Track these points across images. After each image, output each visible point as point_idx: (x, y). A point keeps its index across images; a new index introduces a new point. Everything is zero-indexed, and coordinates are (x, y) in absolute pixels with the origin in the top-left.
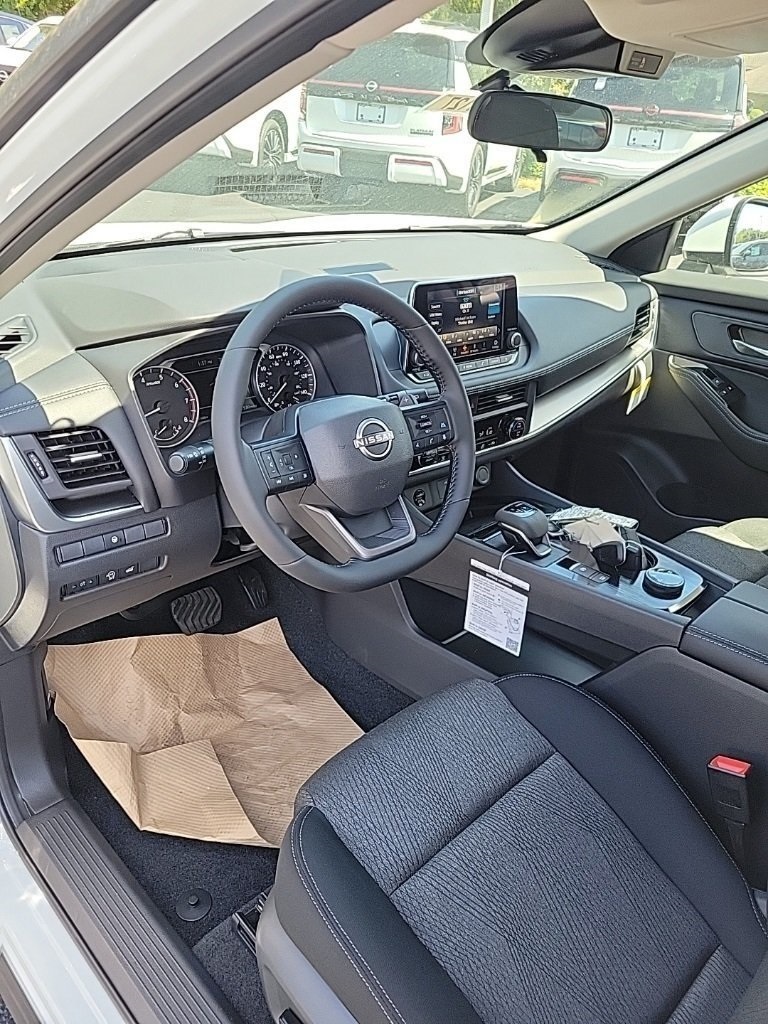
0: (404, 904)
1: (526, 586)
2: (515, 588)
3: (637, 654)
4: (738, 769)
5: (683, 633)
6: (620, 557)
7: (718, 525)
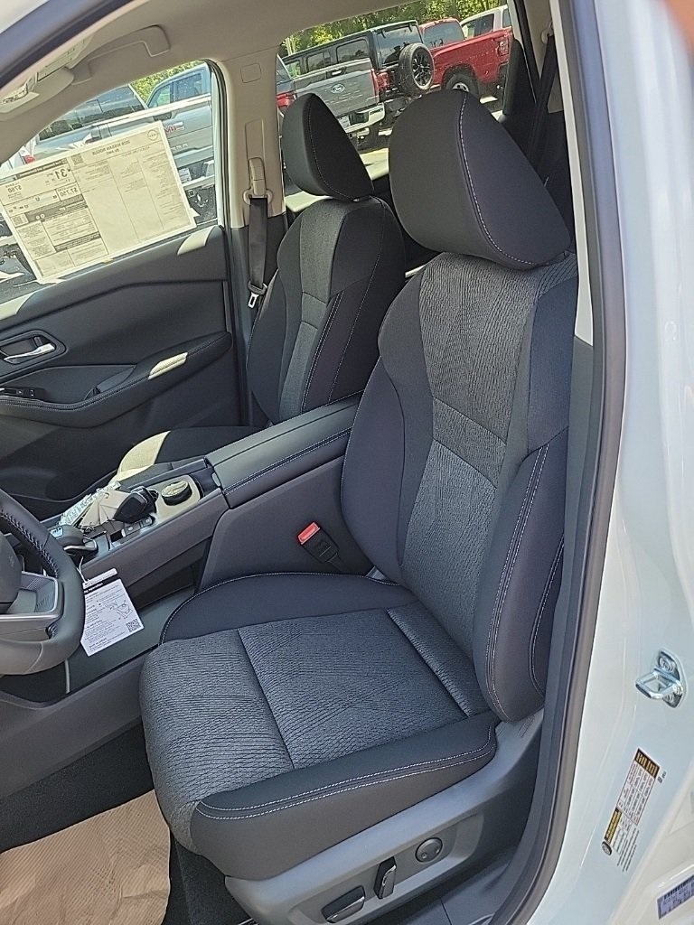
0: (304, 760)
1: (113, 572)
2: (105, 582)
3: (212, 537)
4: (313, 529)
5: (225, 497)
6: (142, 501)
7: (116, 473)
